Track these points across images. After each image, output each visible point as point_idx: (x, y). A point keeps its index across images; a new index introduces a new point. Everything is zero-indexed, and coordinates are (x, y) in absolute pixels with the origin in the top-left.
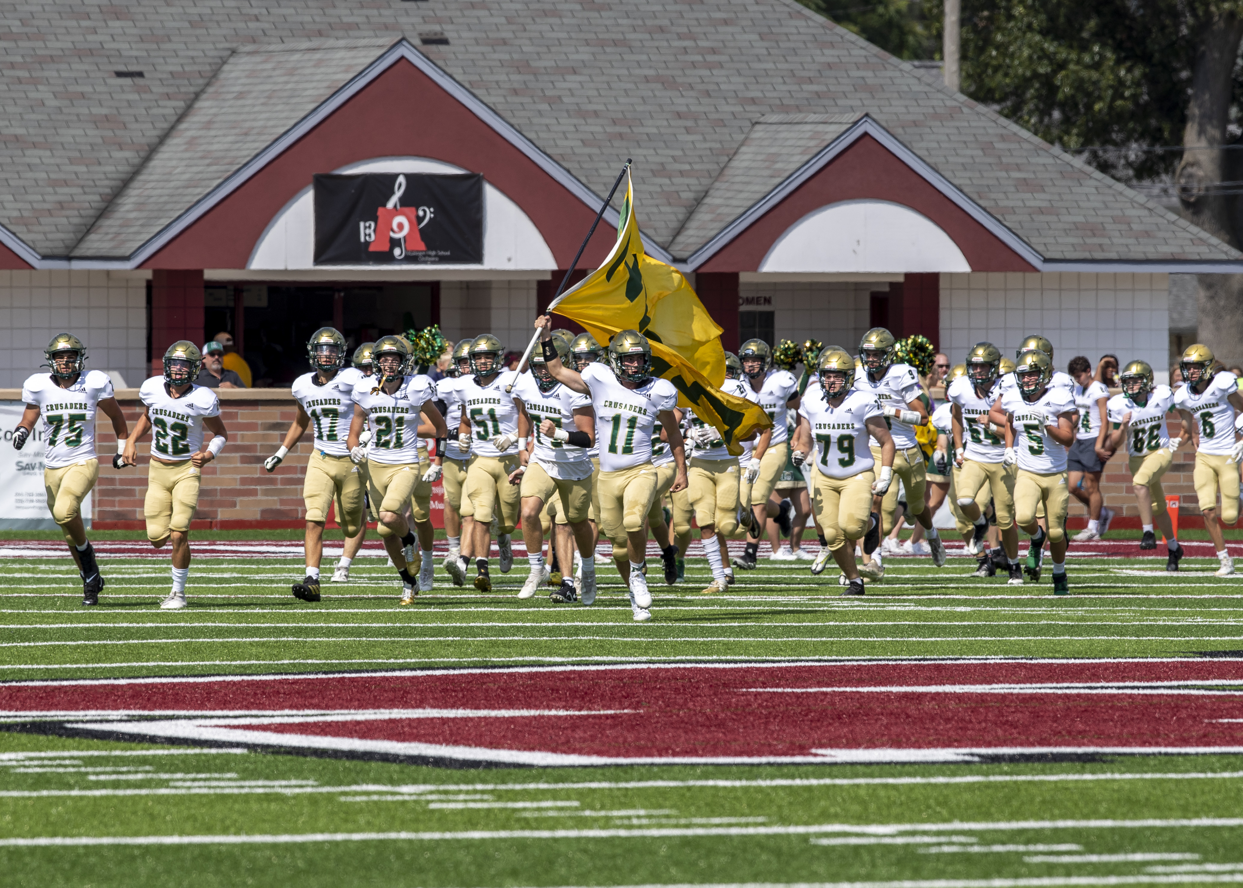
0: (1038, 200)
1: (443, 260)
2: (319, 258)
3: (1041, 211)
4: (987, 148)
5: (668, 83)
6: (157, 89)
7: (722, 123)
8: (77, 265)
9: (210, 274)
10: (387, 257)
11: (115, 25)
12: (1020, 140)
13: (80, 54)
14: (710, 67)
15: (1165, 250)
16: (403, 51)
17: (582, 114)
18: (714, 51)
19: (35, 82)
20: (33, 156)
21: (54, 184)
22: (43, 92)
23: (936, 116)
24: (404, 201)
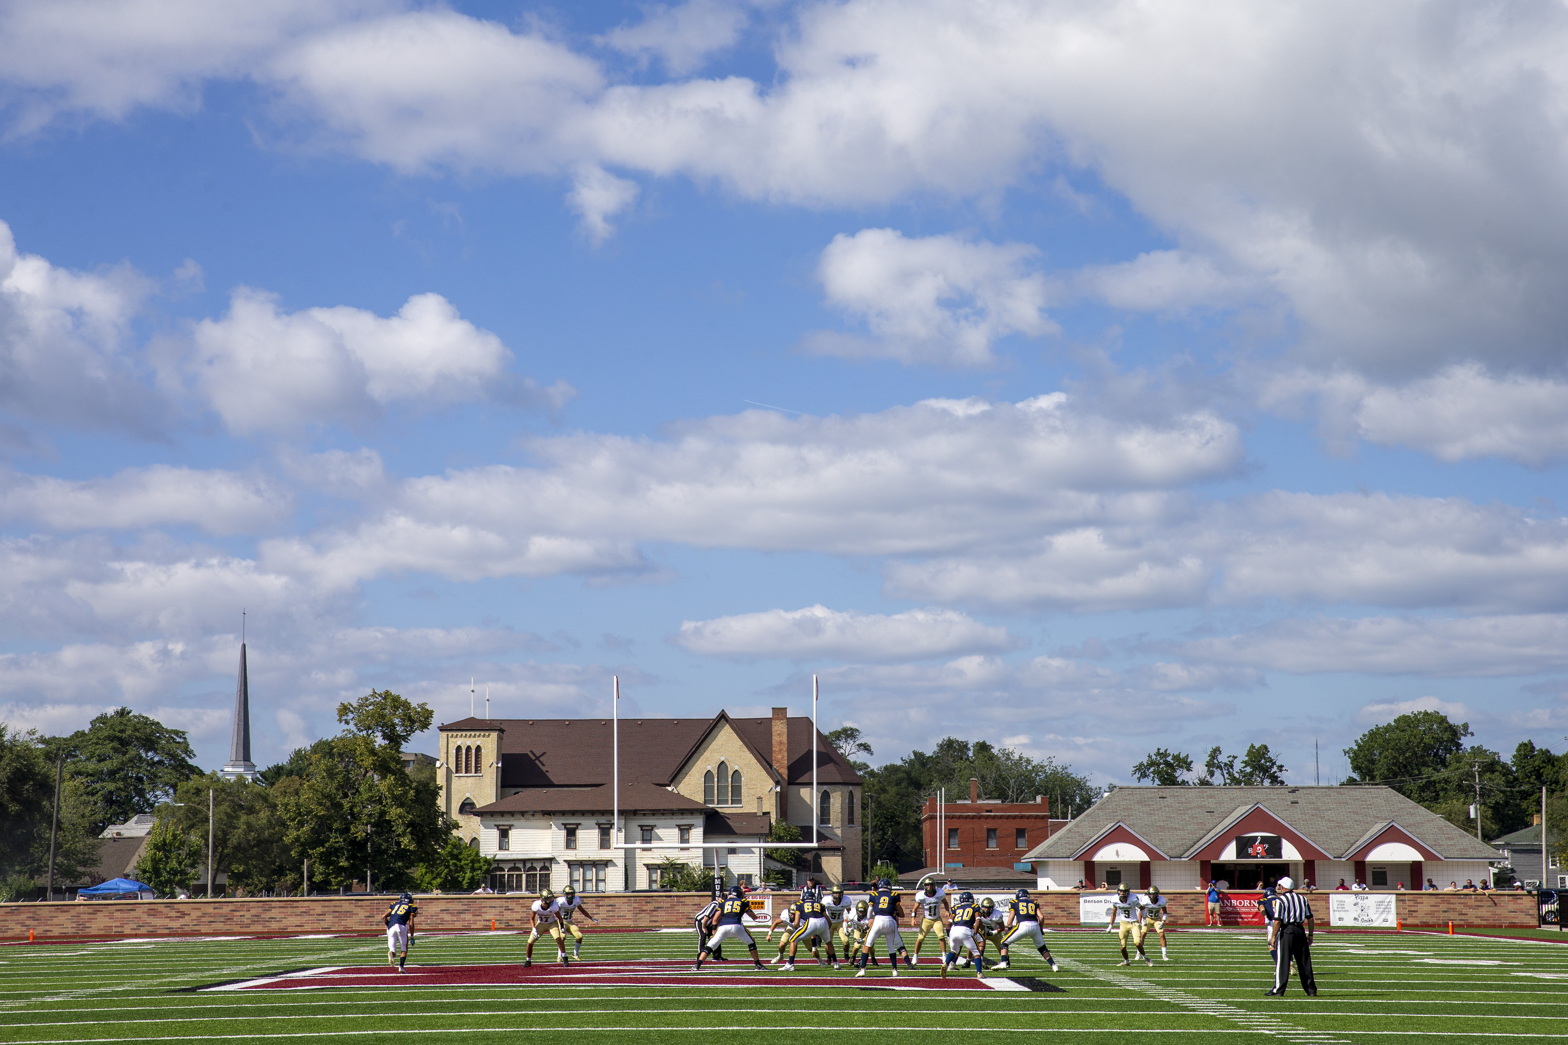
0: (1452, 842)
1: (1271, 858)
2: (1238, 856)
3: (1451, 845)
4: (1440, 829)
5: (1355, 813)
6: (1216, 815)
7: (1368, 823)
8: (1183, 859)
9: (1212, 862)
10: (1256, 857)
11: (1210, 800)
12: (1450, 827)
13: (1198, 807)
14: (1368, 808)
15: (1484, 855)
16: (1259, 805)
17: (1329, 821)
18: (1370, 805)
19: (1185, 814)
20: (1178, 832)
21: (1182, 839)
22: (1187, 817)
23: (1428, 821)
24: (1260, 843)
